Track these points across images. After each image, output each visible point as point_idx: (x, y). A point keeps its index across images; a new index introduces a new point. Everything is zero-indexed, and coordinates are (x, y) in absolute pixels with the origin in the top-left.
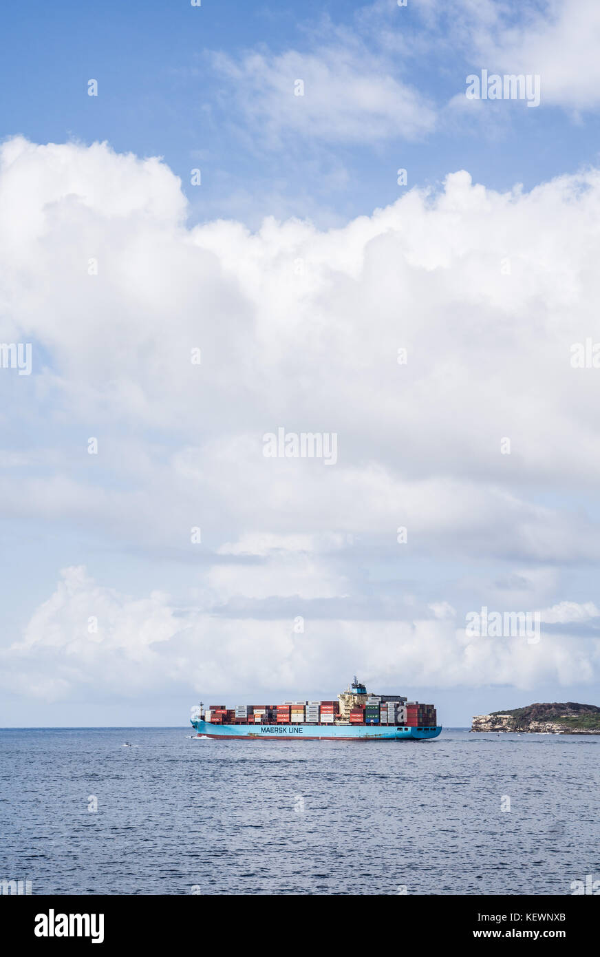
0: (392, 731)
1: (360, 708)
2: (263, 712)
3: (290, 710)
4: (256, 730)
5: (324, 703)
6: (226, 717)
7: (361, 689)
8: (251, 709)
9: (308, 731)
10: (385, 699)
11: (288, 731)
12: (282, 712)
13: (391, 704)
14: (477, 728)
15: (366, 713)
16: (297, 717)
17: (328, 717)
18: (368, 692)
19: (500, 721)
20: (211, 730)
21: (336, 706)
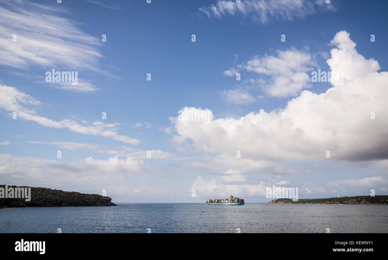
0: (237, 203)
1: (232, 200)
2: (217, 201)
3: (221, 200)
4: (216, 203)
5: (226, 199)
6: (211, 201)
7: (232, 197)
8: (215, 200)
9: (224, 204)
10: (236, 198)
11: (221, 204)
12: (220, 201)
13: (236, 199)
14: (269, 203)
15: (233, 201)
16: (222, 201)
17: (227, 201)
18: (233, 197)
19: (273, 202)
20: (209, 204)
21: (228, 200)
